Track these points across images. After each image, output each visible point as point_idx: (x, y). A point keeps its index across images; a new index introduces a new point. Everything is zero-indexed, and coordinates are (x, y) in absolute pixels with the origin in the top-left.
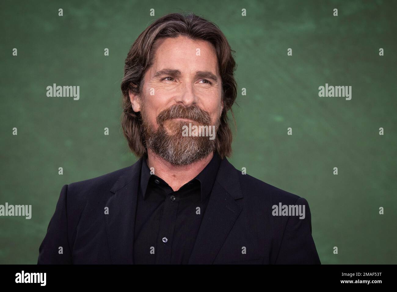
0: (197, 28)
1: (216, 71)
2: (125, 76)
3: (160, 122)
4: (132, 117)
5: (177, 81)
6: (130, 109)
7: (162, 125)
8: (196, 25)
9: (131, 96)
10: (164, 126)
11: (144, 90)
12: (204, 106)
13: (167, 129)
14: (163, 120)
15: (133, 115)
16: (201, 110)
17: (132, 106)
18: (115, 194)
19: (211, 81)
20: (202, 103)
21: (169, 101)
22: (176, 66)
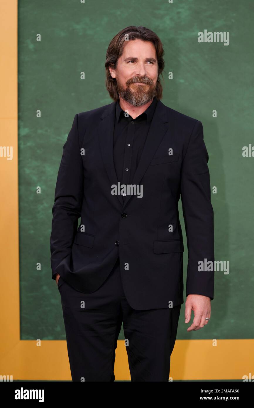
0: (146, 35)
1: (156, 57)
2: (106, 60)
3: (128, 85)
4: (111, 81)
5: (136, 63)
6: (110, 77)
7: (129, 87)
8: (145, 33)
9: (110, 70)
10: (130, 87)
11: (118, 68)
12: (150, 75)
13: (131, 89)
14: (129, 84)
15: (112, 80)
16: (149, 78)
17: (111, 75)
18: (102, 120)
19: (153, 62)
20: (149, 74)
21: (132, 74)
22: (135, 56)
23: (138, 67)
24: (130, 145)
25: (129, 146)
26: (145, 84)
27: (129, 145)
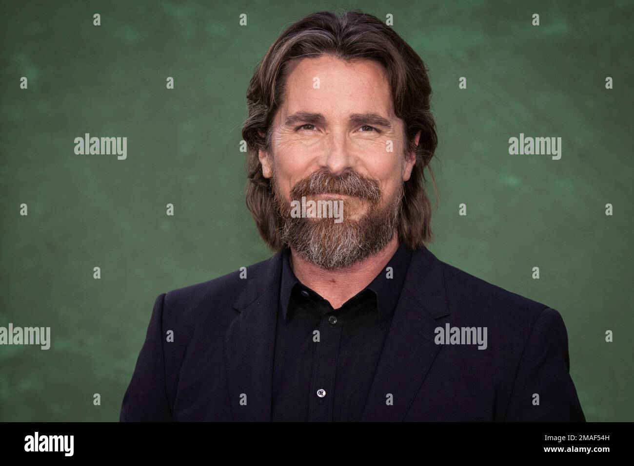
15: (262, 183)
16: (361, 178)
18: (240, 313)
19: (379, 127)
20: (364, 165)
21: (309, 165)
22: (316, 107)
23: (326, 143)
24: (324, 393)
25: (320, 396)
26: (351, 194)
27: (322, 393)
